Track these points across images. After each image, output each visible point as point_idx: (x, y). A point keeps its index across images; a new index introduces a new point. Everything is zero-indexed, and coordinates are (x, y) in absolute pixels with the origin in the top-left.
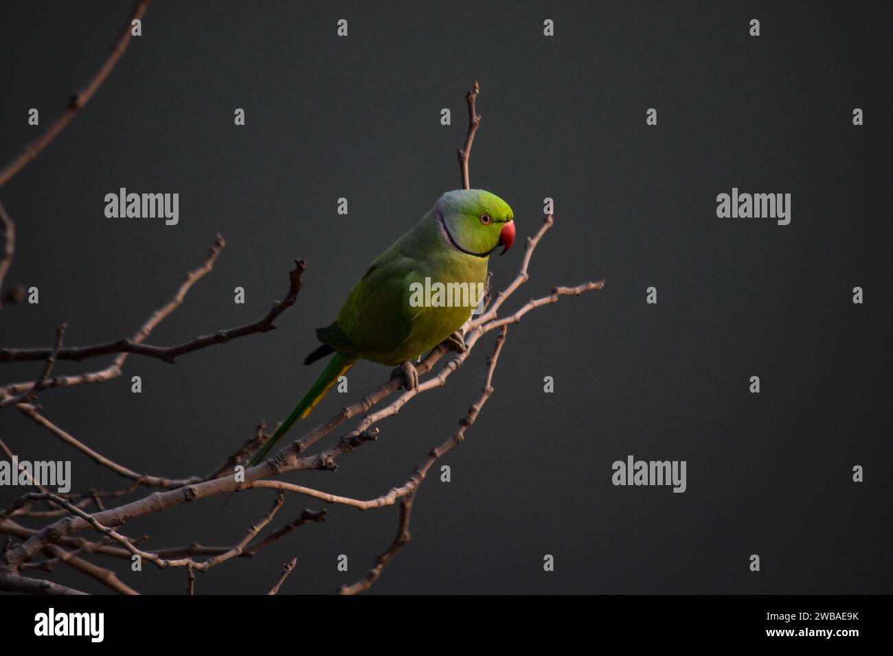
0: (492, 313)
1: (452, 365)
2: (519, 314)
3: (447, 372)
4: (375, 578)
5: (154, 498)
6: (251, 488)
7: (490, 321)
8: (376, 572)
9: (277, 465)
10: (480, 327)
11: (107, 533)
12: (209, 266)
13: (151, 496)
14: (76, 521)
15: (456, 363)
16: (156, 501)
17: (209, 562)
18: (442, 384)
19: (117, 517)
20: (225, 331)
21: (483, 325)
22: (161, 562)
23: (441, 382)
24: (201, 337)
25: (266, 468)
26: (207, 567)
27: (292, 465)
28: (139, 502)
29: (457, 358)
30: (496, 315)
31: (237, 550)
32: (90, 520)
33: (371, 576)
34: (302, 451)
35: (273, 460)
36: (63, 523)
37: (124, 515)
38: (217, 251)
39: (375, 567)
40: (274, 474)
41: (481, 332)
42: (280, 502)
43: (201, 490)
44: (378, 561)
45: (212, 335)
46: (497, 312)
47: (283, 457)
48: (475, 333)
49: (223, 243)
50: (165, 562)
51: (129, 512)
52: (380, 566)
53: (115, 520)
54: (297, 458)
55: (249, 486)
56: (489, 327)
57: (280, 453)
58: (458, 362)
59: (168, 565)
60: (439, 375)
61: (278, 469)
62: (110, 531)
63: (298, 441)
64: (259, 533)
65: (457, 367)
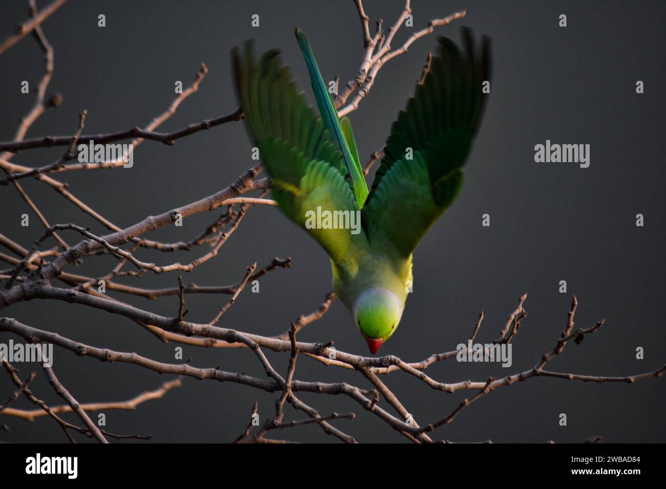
0: (387, 47)
1: (362, 93)
2: (406, 46)
3: (359, 99)
4: (326, 311)
5: (149, 221)
6: (221, 206)
7: (385, 54)
8: (326, 305)
9: (238, 189)
10: (379, 61)
11: (116, 251)
12: (196, 87)
13: (146, 220)
14: (92, 243)
15: (364, 91)
16: (150, 223)
17: (193, 264)
18: (356, 109)
19: (122, 238)
20: (209, 121)
21: (381, 58)
22: (158, 269)
23: (355, 107)
24: (192, 126)
25: (231, 191)
26: (191, 268)
27: (250, 187)
28: (138, 225)
29: (365, 88)
30: (389, 48)
31: (213, 252)
32: (103, 243)
33: (322, 308)
34: (255, 176)
35: (235, 184)
36: (82, 245)
37: (127, 236)
38: (202, 76)
39: (326, 301)
40: (237, 195)
41: (380, 65)
42: (242, 213)
43: (183, 212)
44: (328, 297)
45: (199, 124)
46: (391, 44)
47: (242, 182)
48: (376, 66)
49: (206, 70)
50: (161, 269)
51: (131, 234)
52: (329, 302)
53: (120, 240)
54: (252, 181)
55: (219, 205)
56: (385, 59)
57: (239, 179)
58: (366, 90)
59: (162, 271)
60: (353, 102)
61: (239, 191)
62: (118, 249)
63: (252, 169)
64: (228, 238)
65: (366, 94)
